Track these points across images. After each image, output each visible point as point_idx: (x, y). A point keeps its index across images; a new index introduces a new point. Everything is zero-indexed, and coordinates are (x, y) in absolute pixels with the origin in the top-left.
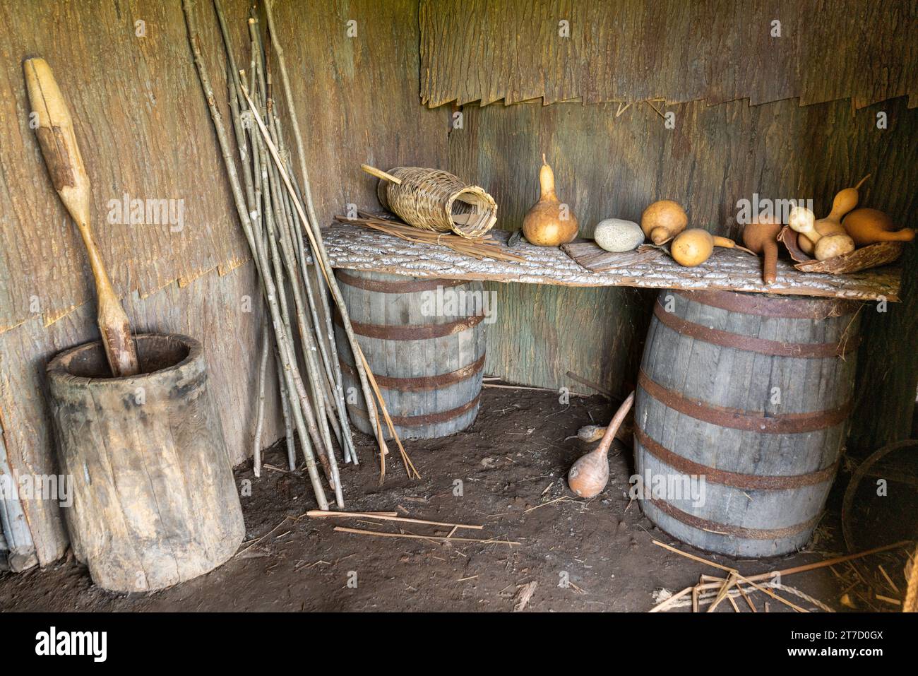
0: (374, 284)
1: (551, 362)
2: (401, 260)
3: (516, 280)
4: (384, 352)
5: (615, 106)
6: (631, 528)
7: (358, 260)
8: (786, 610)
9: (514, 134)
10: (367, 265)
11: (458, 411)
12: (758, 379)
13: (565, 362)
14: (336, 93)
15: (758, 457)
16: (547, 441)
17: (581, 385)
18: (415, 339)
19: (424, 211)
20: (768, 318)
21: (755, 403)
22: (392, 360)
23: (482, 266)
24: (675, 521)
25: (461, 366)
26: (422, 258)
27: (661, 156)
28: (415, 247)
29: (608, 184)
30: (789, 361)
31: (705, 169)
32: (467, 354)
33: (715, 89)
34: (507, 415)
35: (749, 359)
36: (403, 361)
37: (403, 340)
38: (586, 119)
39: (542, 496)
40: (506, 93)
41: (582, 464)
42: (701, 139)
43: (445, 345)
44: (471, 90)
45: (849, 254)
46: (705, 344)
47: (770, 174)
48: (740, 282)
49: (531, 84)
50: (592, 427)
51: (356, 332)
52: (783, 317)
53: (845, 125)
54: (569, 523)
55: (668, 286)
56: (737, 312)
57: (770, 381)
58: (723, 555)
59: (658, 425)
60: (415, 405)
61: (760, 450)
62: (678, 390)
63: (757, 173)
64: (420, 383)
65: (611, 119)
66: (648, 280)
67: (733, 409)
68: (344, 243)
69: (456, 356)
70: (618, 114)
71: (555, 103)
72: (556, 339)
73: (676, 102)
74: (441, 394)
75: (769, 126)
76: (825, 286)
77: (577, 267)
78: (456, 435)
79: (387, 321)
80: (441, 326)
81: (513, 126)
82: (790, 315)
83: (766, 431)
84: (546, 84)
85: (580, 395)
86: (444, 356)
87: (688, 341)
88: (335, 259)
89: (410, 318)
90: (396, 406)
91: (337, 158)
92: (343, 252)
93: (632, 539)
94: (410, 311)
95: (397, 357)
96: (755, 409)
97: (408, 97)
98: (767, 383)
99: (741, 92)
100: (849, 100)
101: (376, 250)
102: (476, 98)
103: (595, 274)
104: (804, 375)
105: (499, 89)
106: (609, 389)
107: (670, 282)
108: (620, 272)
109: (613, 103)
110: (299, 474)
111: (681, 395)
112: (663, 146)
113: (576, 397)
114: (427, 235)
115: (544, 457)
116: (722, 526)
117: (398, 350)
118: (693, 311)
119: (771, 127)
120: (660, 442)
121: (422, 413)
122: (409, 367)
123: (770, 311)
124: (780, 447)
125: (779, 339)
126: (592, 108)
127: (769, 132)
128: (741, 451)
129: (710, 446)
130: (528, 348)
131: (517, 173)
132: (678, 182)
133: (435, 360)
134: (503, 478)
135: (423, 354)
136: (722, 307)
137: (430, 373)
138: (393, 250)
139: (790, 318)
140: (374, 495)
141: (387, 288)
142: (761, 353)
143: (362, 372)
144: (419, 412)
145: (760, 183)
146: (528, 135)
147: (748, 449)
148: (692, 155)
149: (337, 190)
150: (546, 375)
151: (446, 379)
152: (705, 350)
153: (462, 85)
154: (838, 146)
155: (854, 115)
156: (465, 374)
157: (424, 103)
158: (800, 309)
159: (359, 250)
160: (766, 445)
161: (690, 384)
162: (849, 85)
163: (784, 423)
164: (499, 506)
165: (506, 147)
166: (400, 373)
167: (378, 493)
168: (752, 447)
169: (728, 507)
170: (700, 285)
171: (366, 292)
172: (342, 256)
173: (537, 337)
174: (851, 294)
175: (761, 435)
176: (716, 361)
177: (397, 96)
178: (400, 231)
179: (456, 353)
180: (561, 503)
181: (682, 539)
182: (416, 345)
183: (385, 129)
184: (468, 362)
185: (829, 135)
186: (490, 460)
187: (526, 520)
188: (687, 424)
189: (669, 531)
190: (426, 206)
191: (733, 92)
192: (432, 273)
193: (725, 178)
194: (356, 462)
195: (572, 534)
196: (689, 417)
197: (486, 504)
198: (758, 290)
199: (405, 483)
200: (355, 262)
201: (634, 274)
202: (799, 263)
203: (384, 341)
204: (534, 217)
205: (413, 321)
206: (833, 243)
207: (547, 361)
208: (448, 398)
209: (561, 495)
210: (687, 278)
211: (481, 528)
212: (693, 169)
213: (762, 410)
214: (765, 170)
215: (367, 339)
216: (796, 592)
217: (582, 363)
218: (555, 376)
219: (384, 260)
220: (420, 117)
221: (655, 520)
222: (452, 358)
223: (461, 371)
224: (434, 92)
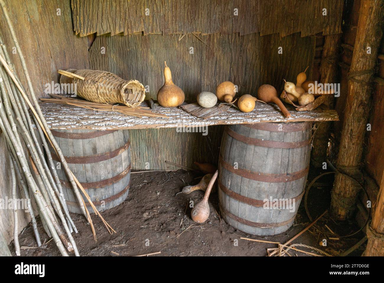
0: (75, 135)
1: (157, 157)
2: (94, 122)
3: (163, 127)
4: (84, 170)
5: (178, 36)
6: (227, 233)
7: (66, 124)
8: (304, 255)
9: (128, 50)
10: (73, 126)
11: (123, 191)
12: (284, 160)
13: (164, 156)
14: (31, 28)
15: (284, 193)
16: (168, 197)
17: (172, 166)
18: (101, 161)
19: (104, 94)
20: (287, 133)
21: (283, 170)
22: (89, 174)
23: (142, 121)
24: (247, 226)
25: (124, 170)
26: (106, 119)
27: (201, 59)
28: (99, 113)
29: (178, 72)
30: (295, 150)
31: (222, 64)
32: (126, 163)
33: (224, 28)
34: (143, 187)
35: (280, 152)
36: (95, 173)
37: (95, 162)
38: (164, 42)
39: (181, 227)
40: (124, 29)
41: (198, 208)
42: (219, 51)
43: (116, 161)
44: (105, 27)
45: (314, 101)
46: (261, 148)
47: (249, 65)
48: (274, 118)
49: (137, 25)
50: (189, 187)
51: (68, 162)
52: (293, 132)
53: (277, 44)
54: (200, 238)
55: (242, 123)
56: (274, 132)
57: (288, 160)
58: (269, 236)
59: (237, 186)
60: (103, 194)
61: (285, 190)
62: (248, 169)
63: (244, 65)
64: (105, 183)
65: (176, 42)
66: (231, 120)
67: (274, 174)
68: (54, 115)
69: (121, 165)
70: (180, 40)
71: (149, 35)
72: (158, 146)
73: (206, 34)
74: (115, 185)
75: (248, 45)
76: (309, 117)
77: (192, 117)
78: (123, 203)
79: (84, 153)
80: (113, 152)
81: (127, 45)
82: (295, 130)
83: (287, 181)
84: (144, 25)
85: (172, 171)
86: (116, 166)
87: (252, 147)
88: (51, 124)
89: (97, 150)
90: (93, 196)
91: (36, 66)
92: (55, 120)
93: (230, 239)
94: (97, 147)
95: (92, 172)
96: (283, 173)
97: (67, 31)
98: (287, 161)
99: (236, 30)
100: (279, 33)
101: (76, 117)
102: (108, 32)
103: (204, 120)
104: (300, 155)
105: (120, 27)
106: (186, 166)
107: (242, 121)
108: (216, 118)
109: (177, 34)
110: (45, 247)
111: (250, 172)
112: (202, 54)
113: (170, 172)
114: (105, 107)
115: (171, 206)
116: (269, 224)
117: (92, 168)
118: (253, 133)
119: (249, 45)
120: (239, 193)
121: (107, 197)
122: (99, 176)
123: (288, 130)
124: (292, 187)
125: (291, 141)
126: (167, 37)
127: (248, 47)
128: (278, 191)
129: (265, 192)
130: (144, 152)
131: (131, 69)
132: (210, 70)
133: (112, 169)
134: (157, 222)
135: (106, 168)
136: (267, 130)
137: (110, 176)
138: (86, 116)
139: (296, 131)
140: (96, 249)
141: (83, 136)
142: (285, 149)
143: (74, 183)
144: (105, 197)
145: (246, 69)
146: (136, 50)
147: (280, 190)
148: (215, 58)
149: (38, 84)
150: (154, 164)
151: (117, 178)
152: (261, 151)
153: (99, 25)
154: (275, 53)
155: (281, 40)
156: (126, 173)
157: (77, 34)
158: (299, 127)
159: (65, 118)
160: (287, 187)
161: (254, 166)
162: (279, 27)
163: (294, 176)
164: (163, 238)
165: (124, 56)
166: (95, 180)
167: (97, 247)
168: (282, 189)
169: (272, 216)
170: (256, 121)
171: (70, 140)
172: (55, 123)
173: (148, 147)
174: (321, 119)
175: (286, 183)
176: (266, 154)
177: (62, 30)
178: (87, 105)
179: (121, 164)
180: (191, 229)
181: (251, 233)
182: (102, 164)
183: (58, 49)
184: (126, 166)
185: (272, 48)
186: (147, 214)
187: (179, 242)
188: (253, 184)
189: (244, 231)
190: (105, 91)
191: (232, 30)
192: (114, 127)
193: (230, 68)
194: (77, 232)
195: (204, 244)
196: (254, 181)
197: (156, 238)
198: (282, 121)
199: (109, 238)
200: (64, 125)
201: (223, 118)
202: (297, 107)
203: (84, 164)
204: (165, 94)
205: (100, 151)
206: (308, 98)
207: (155, 157)
208: (119, 186)
209: (189, 225)
210: (249, 118)
211: (160, 252)
212: (216, 64)
213: (286, 173)
214: (247, 63)
215: (73, 165)
216: (303, 245)
217: (172, 156)
218: (159, 164)
219: (83, 122)
220: (74, 41)
221: (236, 227)
222: (119, 166)
223: (124, 172)
224: (82, 28)
